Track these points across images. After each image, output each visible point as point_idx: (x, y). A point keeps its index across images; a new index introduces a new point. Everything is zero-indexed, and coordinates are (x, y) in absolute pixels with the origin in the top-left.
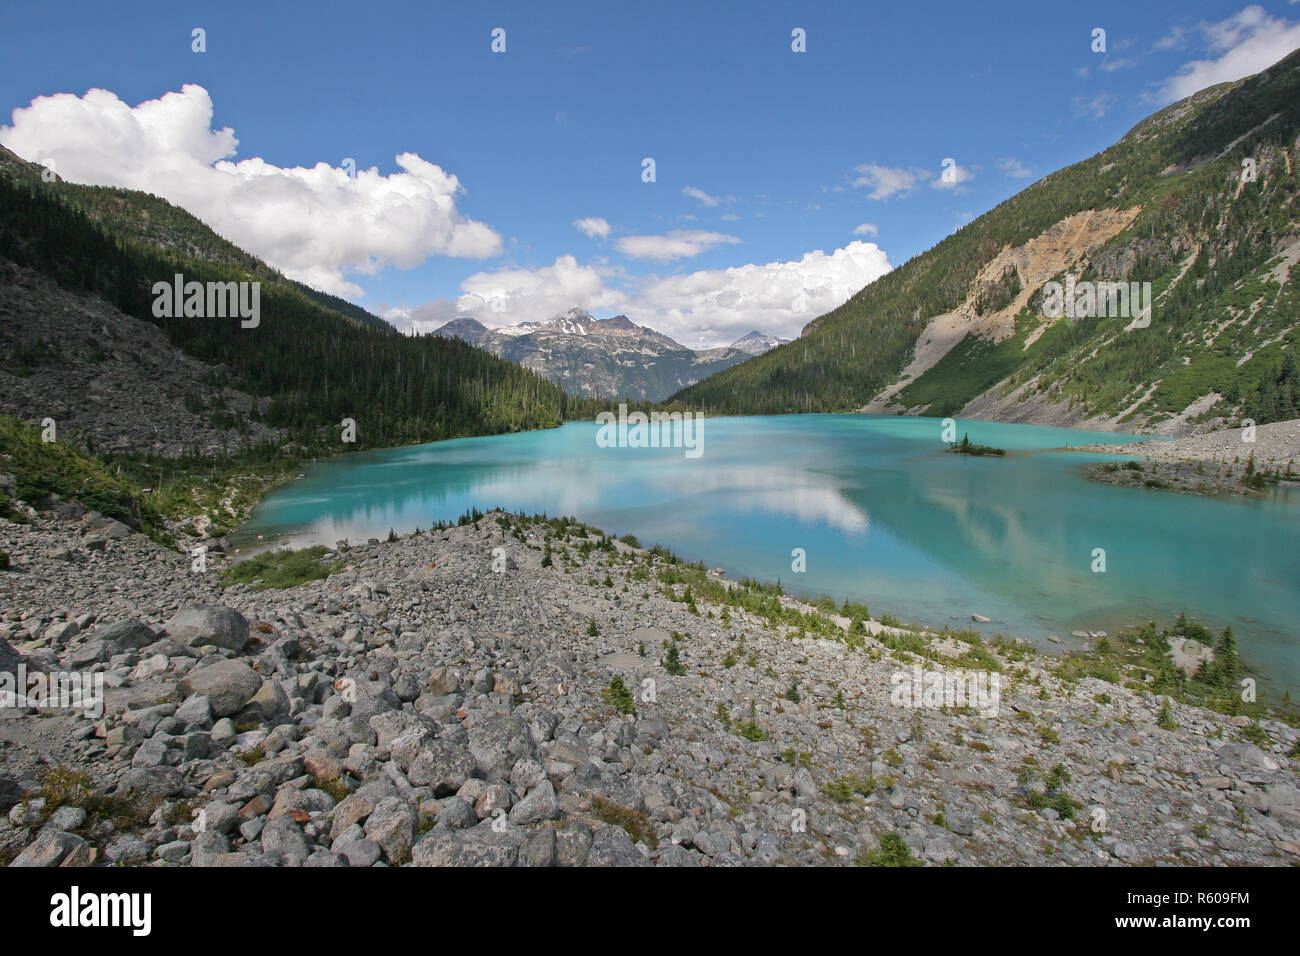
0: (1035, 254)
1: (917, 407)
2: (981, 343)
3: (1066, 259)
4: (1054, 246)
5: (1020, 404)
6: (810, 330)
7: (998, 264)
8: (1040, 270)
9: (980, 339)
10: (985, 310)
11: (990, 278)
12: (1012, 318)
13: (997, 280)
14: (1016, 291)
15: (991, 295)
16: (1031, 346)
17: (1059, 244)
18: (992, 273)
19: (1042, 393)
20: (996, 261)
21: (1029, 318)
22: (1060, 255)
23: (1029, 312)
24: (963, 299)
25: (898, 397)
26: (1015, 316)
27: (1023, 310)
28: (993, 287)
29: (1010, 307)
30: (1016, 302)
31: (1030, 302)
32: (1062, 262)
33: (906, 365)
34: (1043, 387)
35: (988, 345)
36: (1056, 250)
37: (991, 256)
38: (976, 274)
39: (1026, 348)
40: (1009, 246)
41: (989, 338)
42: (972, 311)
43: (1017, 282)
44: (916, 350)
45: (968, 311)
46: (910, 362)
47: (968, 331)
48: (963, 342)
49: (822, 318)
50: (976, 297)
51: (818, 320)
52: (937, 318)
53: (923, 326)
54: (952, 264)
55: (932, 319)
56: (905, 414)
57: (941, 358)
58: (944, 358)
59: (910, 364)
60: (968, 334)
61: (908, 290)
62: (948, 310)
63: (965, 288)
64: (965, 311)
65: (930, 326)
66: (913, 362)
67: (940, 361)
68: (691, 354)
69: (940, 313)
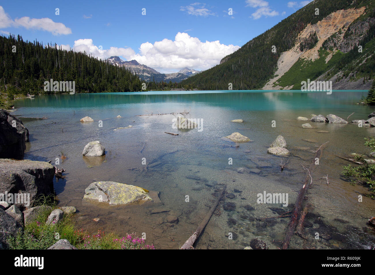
0: (321, 27)
1: (287, 87)
2: (306, 62)
3: (335, 28)
4: (329, 23)
5: (337, 83)
6: (224, 61)
7: (306, 31)
8: (324, 33)
9: (305, 60)
10: (304, 49)
11: (304, 37)
12: (317, 52)
13: (307, 37)
14: (316, 41)
15: (306, 43)
16: (328, 62)
17: (331, 23)
18: (305, 34)
19: (346, 78)
20: (305, 30)
21: (324, 51)
22: (332, 27)
23: (323, 49)
24: (294, 45)
25: (276, 83)
26: (318, 51)
27: (321, 48)
28: (306, 40)
29: (315, 47)
30: (317, 45)
31: (323, 45)
32: (334, 30)
33: (275, 71)
34: (346, 75)
35: (310, 62)
36: (330, 25)
37: (302, 28)
38: (298, 35)
39: (326, 63)
40: (310, 24)
41: (309, 59)
42: (298, 49)
43: (316, 38)
44: (278, 65)
45: (296, 50)
46: (277, 70)
47: (299, 57)
48: (298, 61)
49: (229, 56)
50: (299, 44)
51: (227, 57)
52: (284, 53)
53: (279, 56)
54: (286, 32)
55: (282, 53)
56: (283, 89)
57: (290, 68)
58: (291, 68)
59: (277, 71)
60: (299, 58)
61: (268, 43)
62: (288, 50)
63: (294, 41)
64: (295, 50)
65: (281, 56)
66: (278, 70)
67: (290, 69)
68: (164, 75)
69: (285, 51)
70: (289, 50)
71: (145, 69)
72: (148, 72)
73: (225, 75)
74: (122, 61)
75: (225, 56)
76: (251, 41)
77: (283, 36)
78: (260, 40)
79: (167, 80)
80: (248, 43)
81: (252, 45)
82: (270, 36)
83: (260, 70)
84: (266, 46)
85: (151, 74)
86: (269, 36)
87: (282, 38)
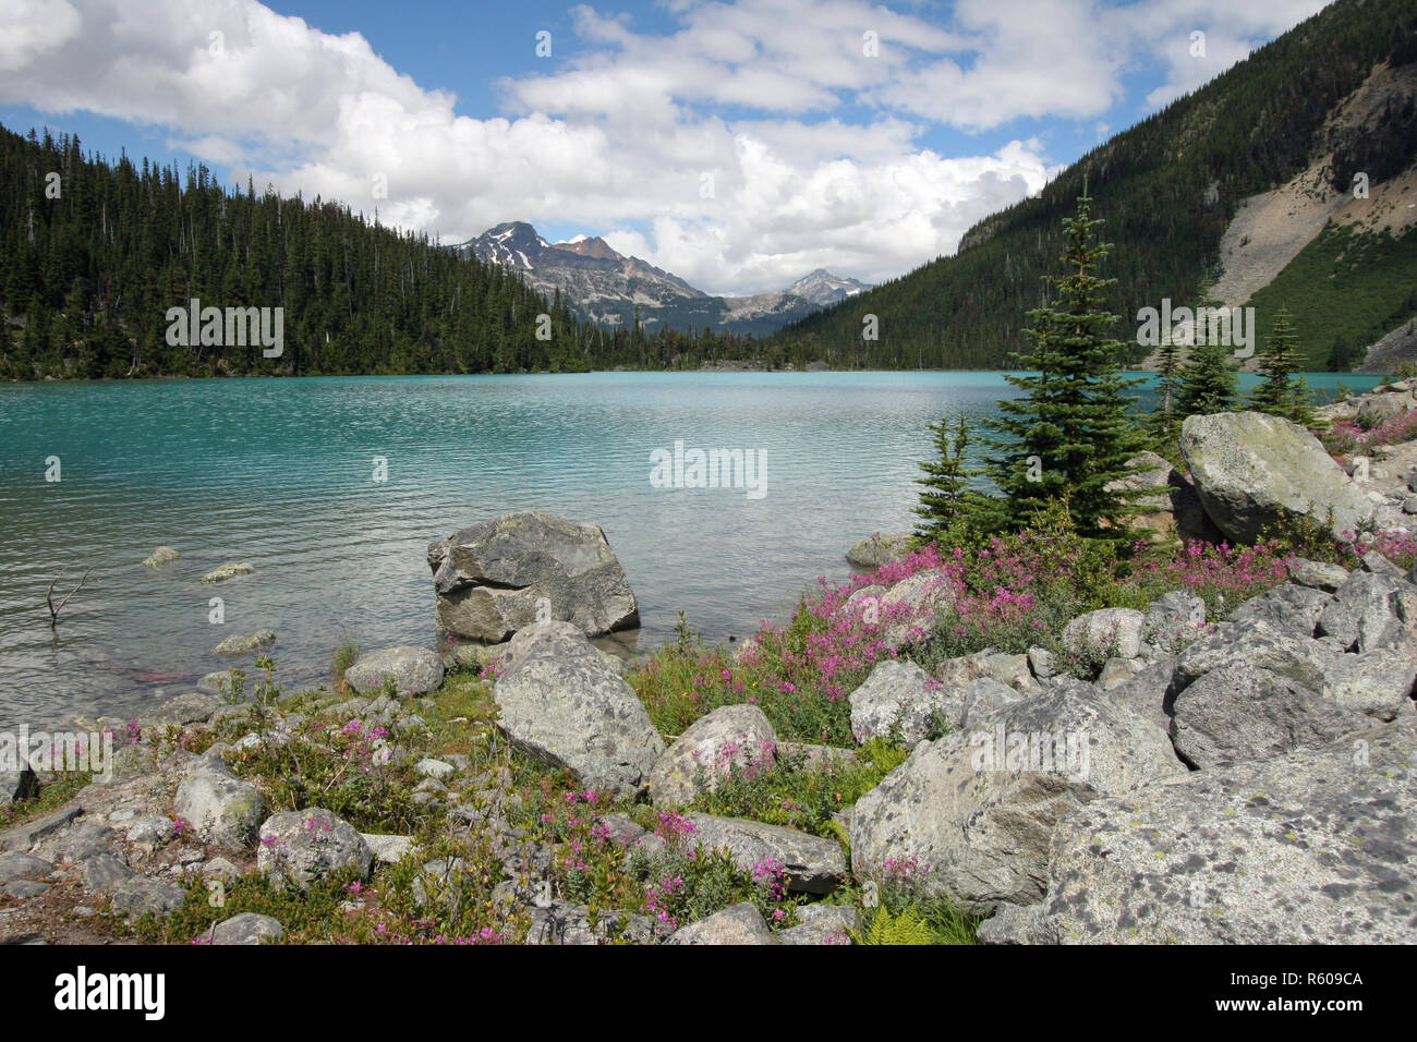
2: (1363, 239)
7: (1367, 97)
9: (1358, 230)
10: (1352, 181)
11: (1354, 123)
13: (1372, 126)
15: (1361, 152)
18: (1358, 113)
20: (1361, 91)
24: (1303, 164)
28: (1363, 140)
35: (1380, 241)
37: (1347, 86)
38: (1324, 118)
40: (1384, 66)
42: (1326, 184)
44: (1223, 256)
45: (1316, 185)
46: (1216, 278)
47: (1325, 220)
48: (1320, 239)
49: (996, 217)
50: (1328, 160)
51: (988, 220)
52: (1253, 199)
53: (1229, 215)
54: (1269, 104)
55: (1243, 201)
56: (1241, 369)
57: (1279, 270)
58: (1288, 267)
59: (1217, 282)
60: (1329, 226)
61: (1180, 155)
62: (1273, 185)
63: (1303, 144)
64: (1310, 186)
65: (1241, 214)
66: (1221, 279)
67: (1280, 274)
68: (719, 304)
69: (1258, 190)
70: (1277, 188)
71: (640, 275)
72: (652, 291)
73: (971, 301)
74: (543, 244)
75: (983, 218)
76: (1100, 150)
77: (1254, 122)
78: (1144, 144)
79: (732, 324)
80: (1085, 159)
81: (1103, 169)
82: (1192, 124)
83: (1135, 278)
84: (1171, 172)
85: (664, 297)
86: (1184, 125)
87: (1246, 133)
